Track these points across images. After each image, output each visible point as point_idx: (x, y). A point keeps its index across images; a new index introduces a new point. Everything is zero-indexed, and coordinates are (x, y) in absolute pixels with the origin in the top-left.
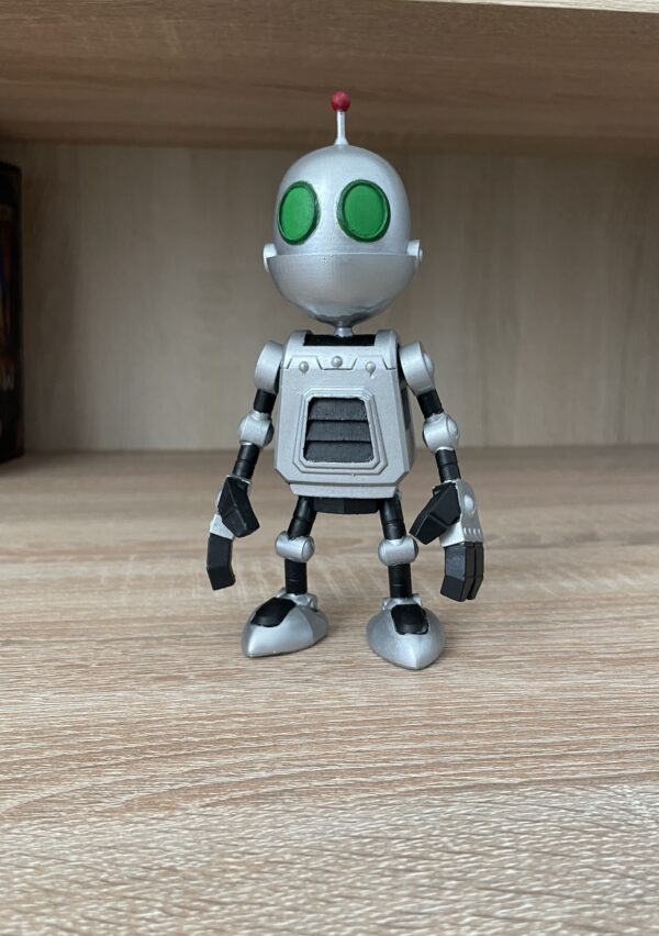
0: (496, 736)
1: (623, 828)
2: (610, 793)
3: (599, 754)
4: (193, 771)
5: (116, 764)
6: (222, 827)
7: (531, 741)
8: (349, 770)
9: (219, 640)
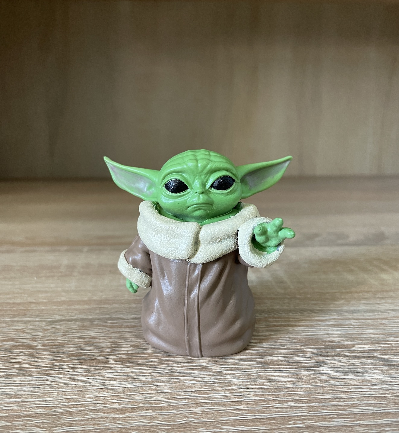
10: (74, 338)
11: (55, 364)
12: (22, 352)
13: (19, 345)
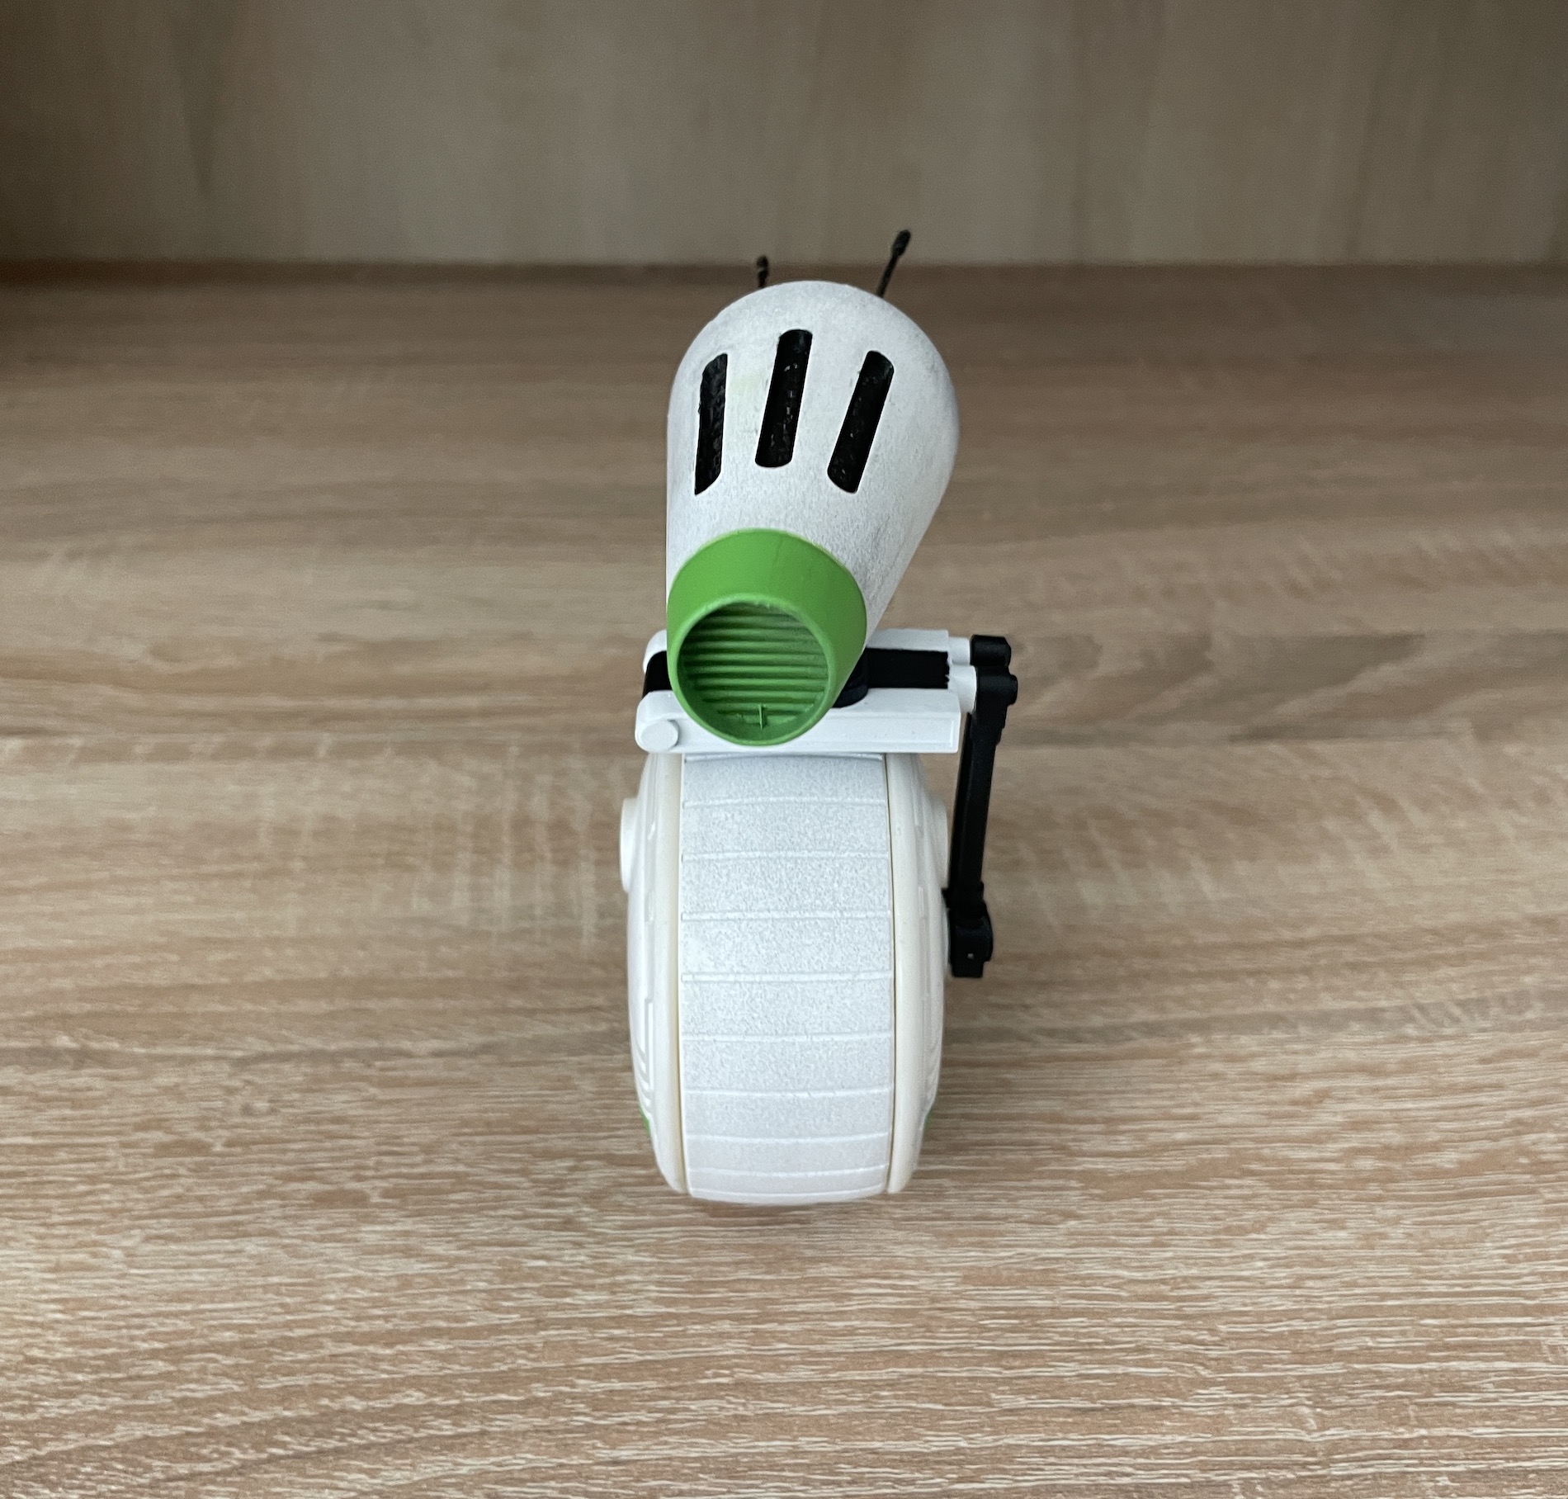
0: (848, 1427)
5: (223, 1473)
7: (903, 1446)
9: (438, 1069)
10: (295, 1120)
11: (255, 1205)
13: (173, 1142)
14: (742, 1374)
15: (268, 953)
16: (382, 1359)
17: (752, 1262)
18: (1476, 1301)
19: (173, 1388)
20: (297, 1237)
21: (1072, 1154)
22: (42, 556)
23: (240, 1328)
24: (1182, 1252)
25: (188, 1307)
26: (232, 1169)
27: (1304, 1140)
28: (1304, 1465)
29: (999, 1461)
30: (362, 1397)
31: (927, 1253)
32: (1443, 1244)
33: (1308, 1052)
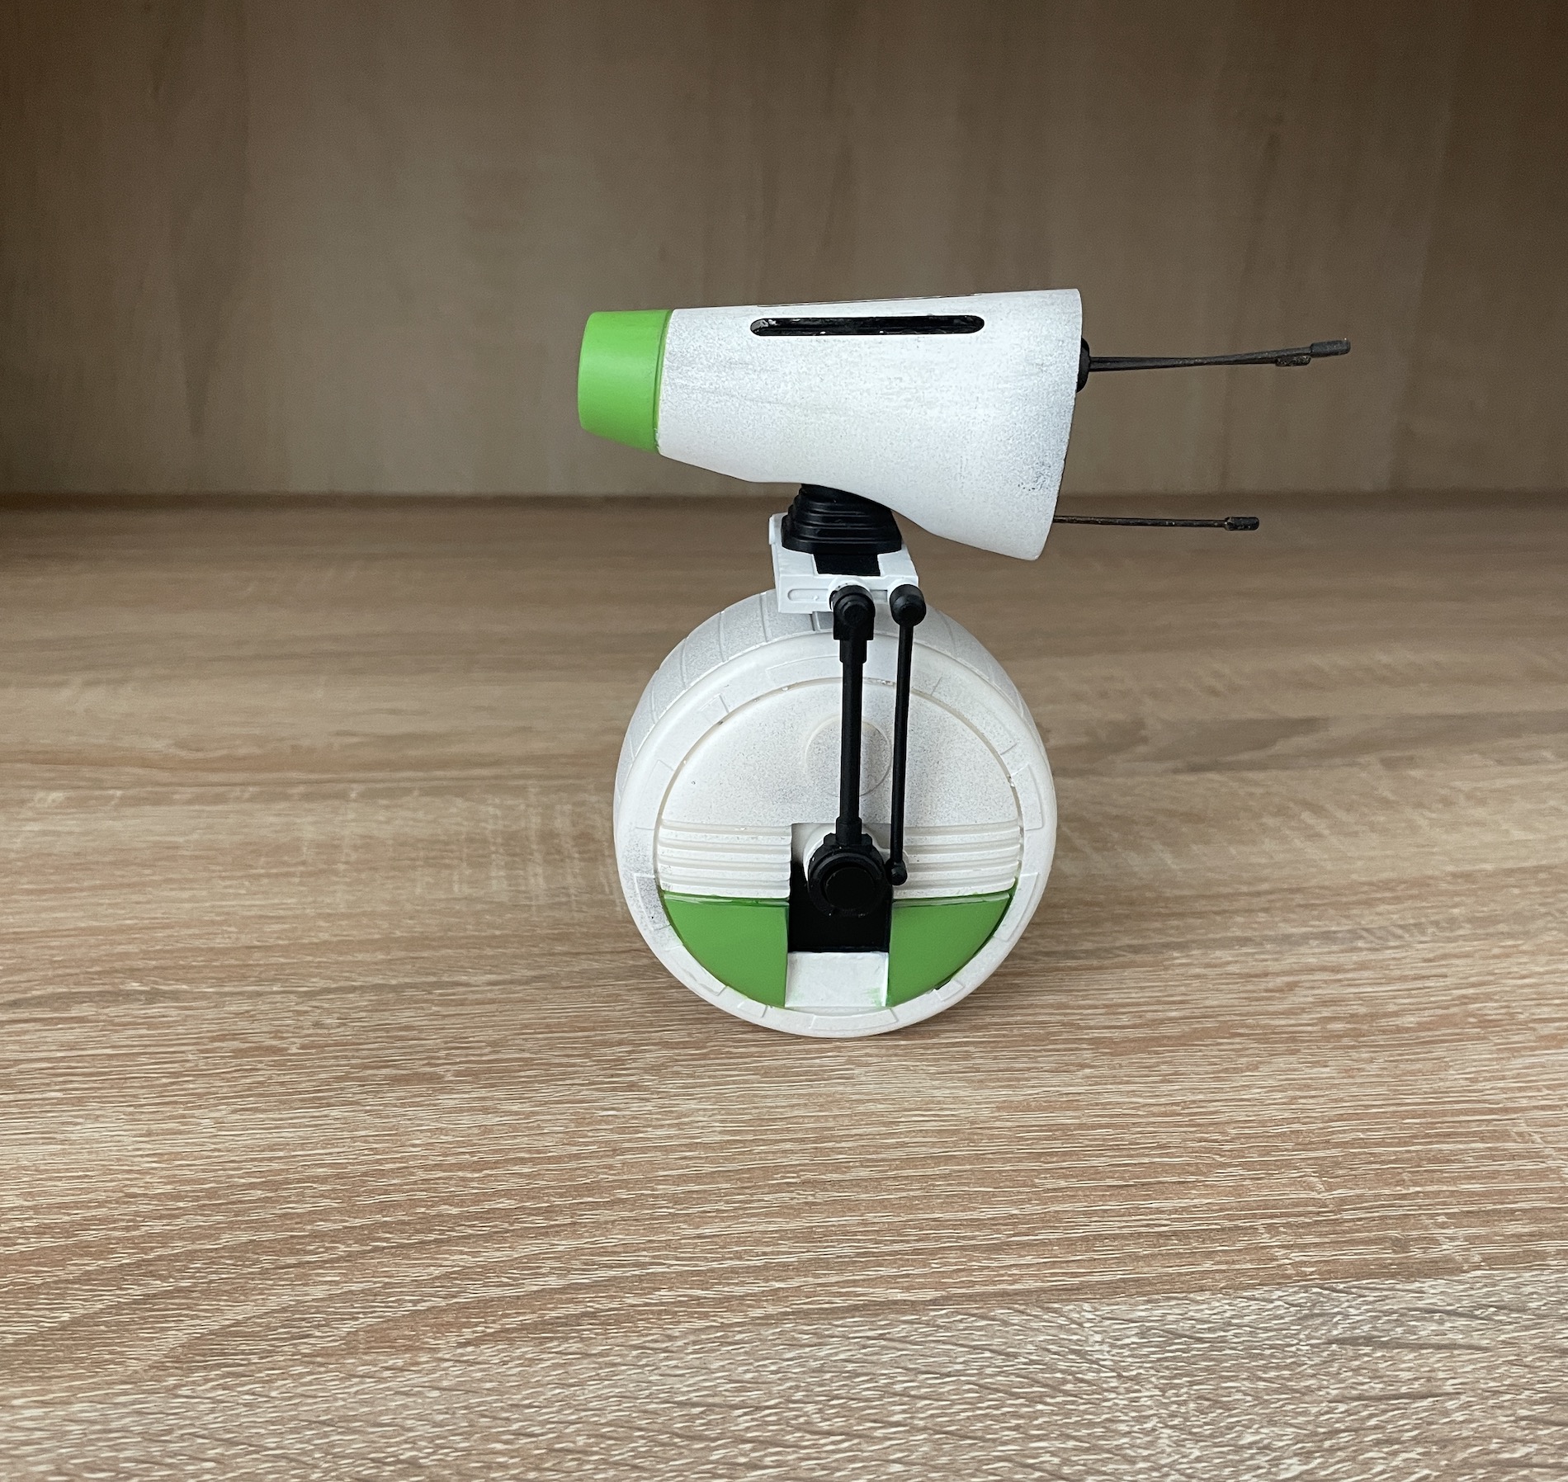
0: (909, 1205)
1: (1069, 1387)
2: (1062, 1321)
3: (1059, 1242)
4: (447, 1276)
5: (331, 1261)
6: (488, 1385)
7: (961, 1215)
8: (680, 1274)
9: (495, 993)
10: (365, 1029)
11: (336, 1085)
12: (261, 1062)
13: (250, 1048)
14: (809, 1176)
15: (322, 923)
16: (472, 1180)
17: (806, 1105)
18: (1448, 1107)
19: (275, 1207)
20: (380, 1105)
21: (1080, 1028)
22: (59, 685)
23: (330, 1165)
24: (1187, 1085)
25: (281, 1154)
26: (308, 1064)
27: (1283, 1014)
28: (1318, 1213)
29: (1049, 1221)
30: (456, 1205)
31: (962, 1093)
32: (1412, 1073)
33: (1277, 960)
